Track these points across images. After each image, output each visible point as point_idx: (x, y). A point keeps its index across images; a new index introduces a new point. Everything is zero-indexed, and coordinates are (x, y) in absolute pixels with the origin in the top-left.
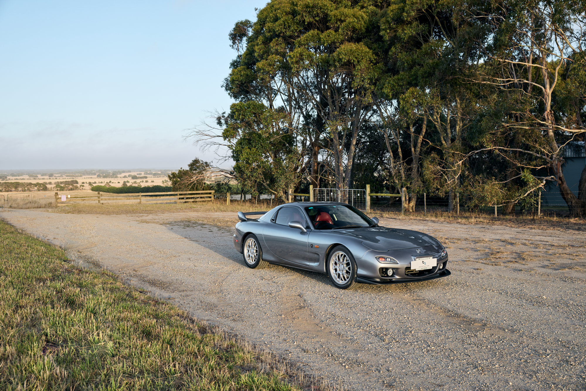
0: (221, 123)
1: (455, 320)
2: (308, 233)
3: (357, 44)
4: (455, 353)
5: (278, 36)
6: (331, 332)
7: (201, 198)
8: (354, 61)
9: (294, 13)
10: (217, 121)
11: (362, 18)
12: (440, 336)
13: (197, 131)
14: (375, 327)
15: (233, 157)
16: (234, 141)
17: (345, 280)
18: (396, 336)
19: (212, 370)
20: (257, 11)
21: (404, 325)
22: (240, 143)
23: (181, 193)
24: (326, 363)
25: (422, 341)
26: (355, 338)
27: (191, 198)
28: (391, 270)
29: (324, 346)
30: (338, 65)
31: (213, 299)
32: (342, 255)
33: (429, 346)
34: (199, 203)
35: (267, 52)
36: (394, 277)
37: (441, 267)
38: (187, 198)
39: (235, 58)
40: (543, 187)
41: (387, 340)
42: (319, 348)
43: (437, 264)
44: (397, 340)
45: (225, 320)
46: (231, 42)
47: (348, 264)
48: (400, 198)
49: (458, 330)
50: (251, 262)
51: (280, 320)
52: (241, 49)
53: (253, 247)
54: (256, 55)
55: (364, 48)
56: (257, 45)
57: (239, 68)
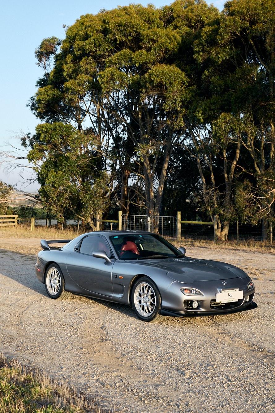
0: (26, 144)
1: (259, 354)
2: (113, 263)
3: (169, 65)
4: (256, 387)
5: (88, 55)
6: (132, 366)
7: (4, 222)
8: (166, 83)
9: (105, 32)
10: (21, 143)
11: (175, 38)
12: (242, 370)
14: (177, 361)
15: (38, 179)
16: (40, 163)
17: (149, 312)
18: (197, 371)
19: (7, 405)
20: (66, 28)
21: (207, 359)
22: (46, 166)
24: (125, 398)
25: (224, 376)
26: (156, 372)
28: (196, 302)
29: (124, 381)
30: (150, 86)
31: (12, 331)
32: (146, 286)
33: (230, 381)
35: (76, 72)
36: (199, 309)
37: (248, 300)
39: (42, 76)
41: (188, 374)
42: (119, 382)
43: (244, 297)
44: (199, 375)
45: (23, 353)
46: (37, 60)
47: (152, 296)
48: (212, 226)
49: (261, 365)
50: (53, 292)
51: (80, 354)
52: (48, 67)
53: (56, 276)
54: (65, 74)
55: (177, 70)
56: (66, 63)
57: (46, 88)
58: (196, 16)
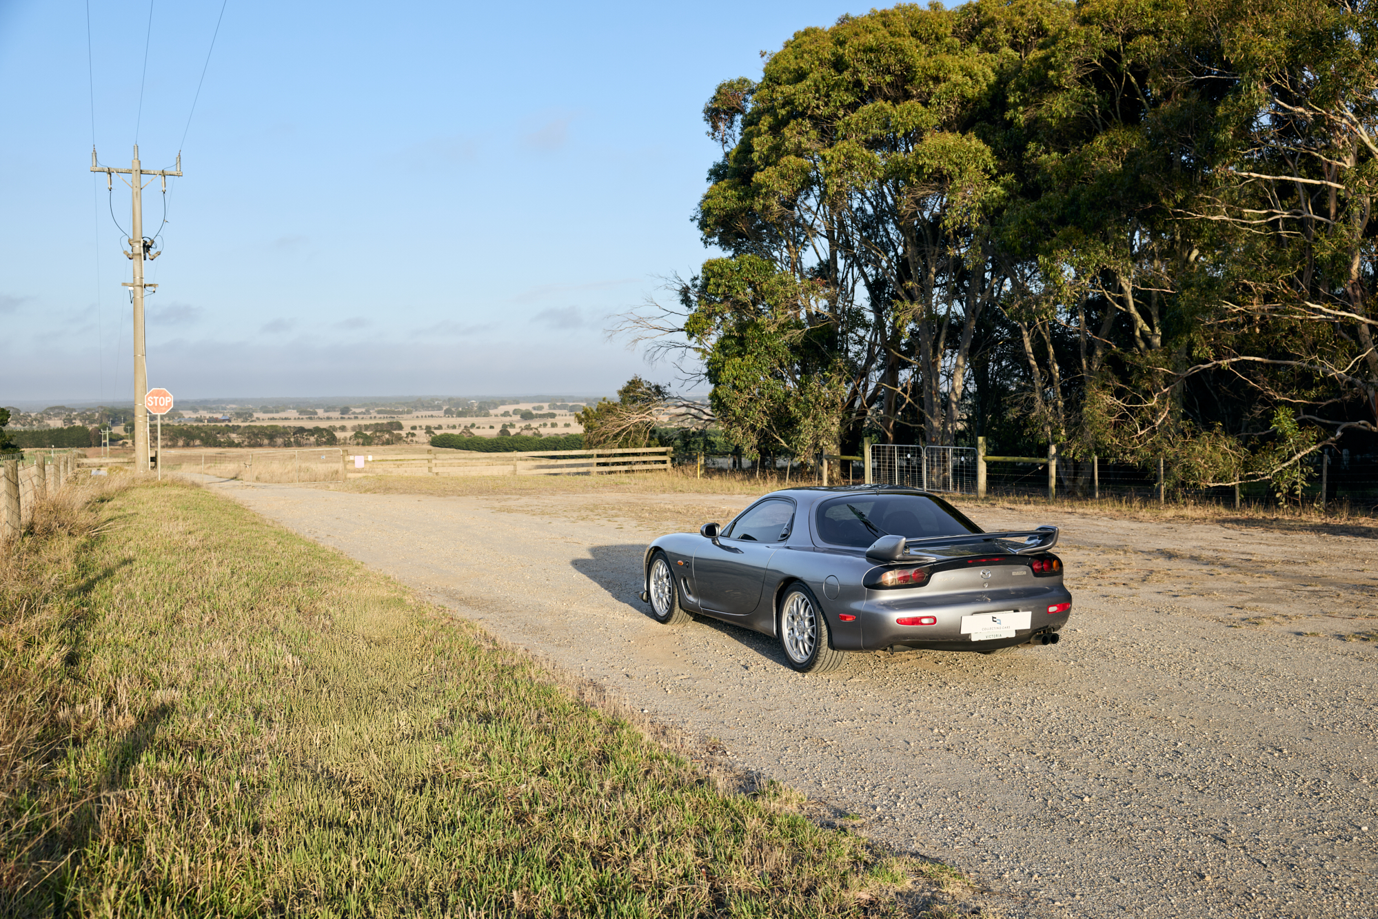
0: (691, 301)
3: (959, 135)
5: (802, 115)
7: (645, 462)
9: (839, 64)
10: (681, 297)
11: (984, 76)
13: (636, 318)
15: (709, 374)
16: (713, 340)
20: (765, 57)
22: (722, 346)
23: (600, 452)
27: (624, 464)
30: (916, 180)
31: (545, 621)
34: (638, 474)
35: (777, 151)
38: (613, 464)
39: (720, 159)
40: (1333, 445)
46: (708, 127)
48: (1046, 467)
52: (730, 141)
54: (755, 156)
55: (975, 143)
56: (759, 134)
57: (723, 184)
58: (1029, 21)
